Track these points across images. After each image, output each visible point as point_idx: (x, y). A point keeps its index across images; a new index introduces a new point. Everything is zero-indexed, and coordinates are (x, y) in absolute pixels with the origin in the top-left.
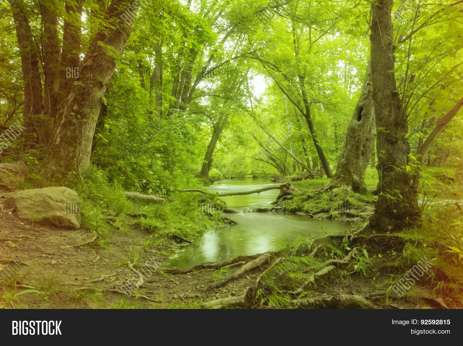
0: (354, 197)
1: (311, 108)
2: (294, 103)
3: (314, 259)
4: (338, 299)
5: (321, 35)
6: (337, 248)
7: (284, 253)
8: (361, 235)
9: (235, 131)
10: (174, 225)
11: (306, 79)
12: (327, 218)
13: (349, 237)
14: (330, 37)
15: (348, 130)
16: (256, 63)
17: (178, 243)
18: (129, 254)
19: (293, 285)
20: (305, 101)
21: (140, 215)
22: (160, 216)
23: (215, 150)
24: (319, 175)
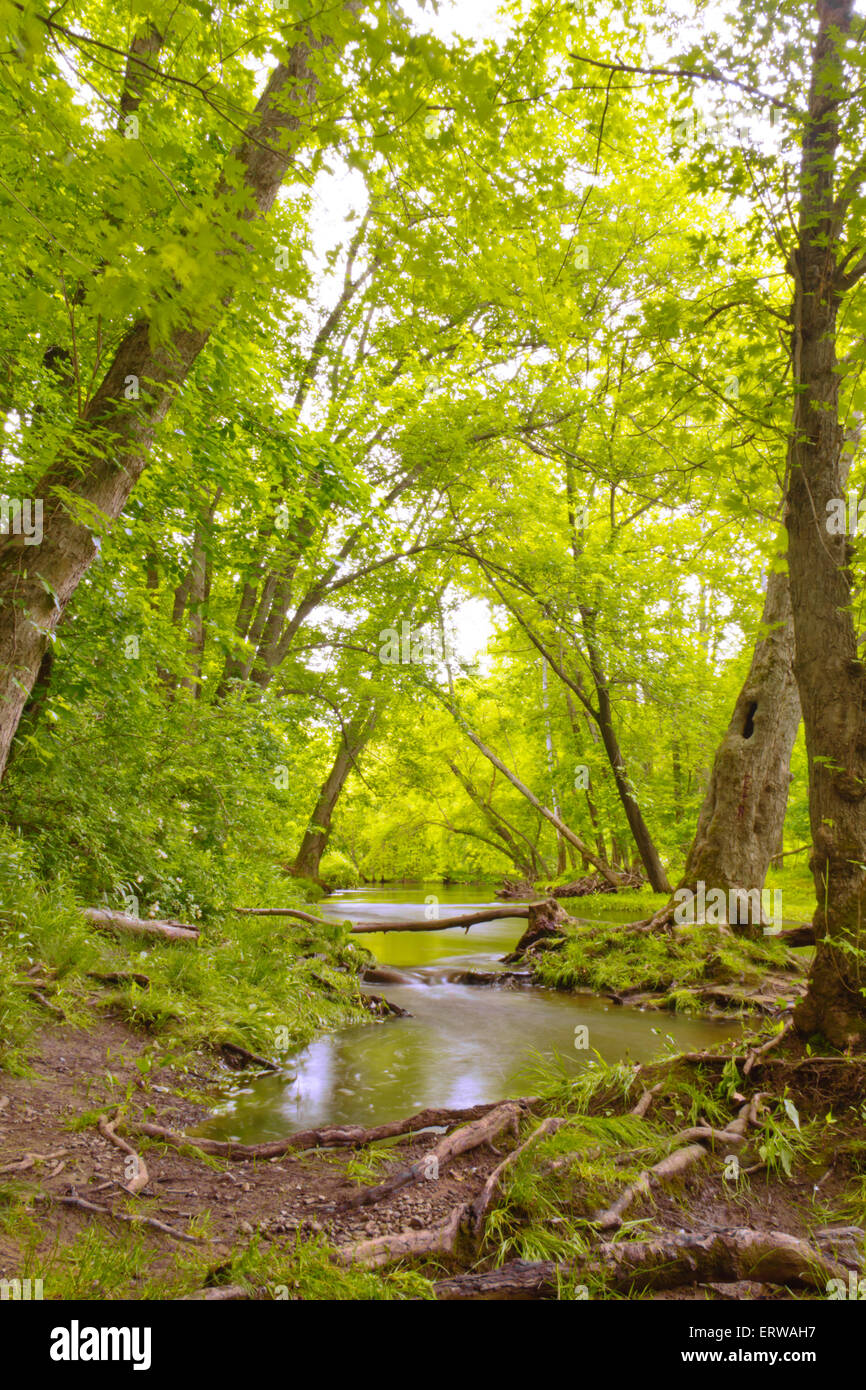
0: (737, 949)
1: (612, 695)
2: (565, 680)
3: (644, 1124)
4: (730, 1242)
5: (640, 506)
6: (707, 1094)
7: (553, 1104)
8: (774, 1059)
9: (402, 748)
10: (223, 1013)
11: (601, 619)
12: (663, 1007)
13: (740, 1063)
14: (663, 513)
15: (717, 759)
16: (467, 568)
17: (234, 1066)
18: (92, 1094)
19: (589, 1201)
20: (598, 676)
21: (126, 979)
22: (188, 986)
23: (342, 798)
24: (632, 883)
